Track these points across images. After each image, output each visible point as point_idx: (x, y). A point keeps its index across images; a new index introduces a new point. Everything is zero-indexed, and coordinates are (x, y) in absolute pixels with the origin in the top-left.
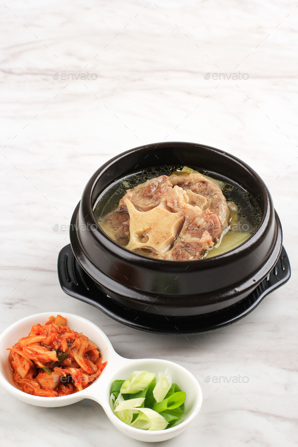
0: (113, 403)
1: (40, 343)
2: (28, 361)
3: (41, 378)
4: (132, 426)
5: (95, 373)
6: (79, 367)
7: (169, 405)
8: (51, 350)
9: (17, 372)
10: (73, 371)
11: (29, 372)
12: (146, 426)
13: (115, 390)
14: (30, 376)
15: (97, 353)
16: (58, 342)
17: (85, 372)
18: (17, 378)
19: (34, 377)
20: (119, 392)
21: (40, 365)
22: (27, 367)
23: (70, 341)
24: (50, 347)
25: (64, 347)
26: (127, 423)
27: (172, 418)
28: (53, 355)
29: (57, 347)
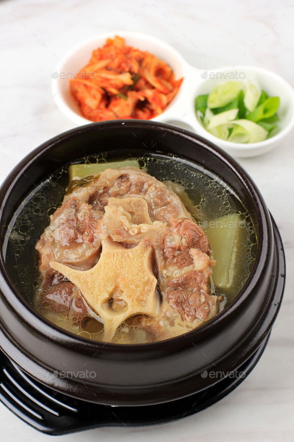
0: (202, 120)
1: (107, 68)
2: (98, 90)
3: (115, 106)
4: (231, 141)
5: (171, 91)
6: (153, 88)
7: (265, 111)
8: (121, 73)
9: (85, 105)
10: (149, 93)
11: (101, 102)
12: (245, 139)
13: (201, 105)
14: (103, 106)
15: (168, 70)
16: (126, 63)
17: (161, 92)
18: (86, 111)
19: (107, 106)
20: (206, 107)
21: (114, 91)
22: (99, 96)
23: (140, 61)
24: (119, 70)
25: (136, 68)
26: (223, 139)
27: (269, 126)
28: (126, 79)
29: (127, 69)
